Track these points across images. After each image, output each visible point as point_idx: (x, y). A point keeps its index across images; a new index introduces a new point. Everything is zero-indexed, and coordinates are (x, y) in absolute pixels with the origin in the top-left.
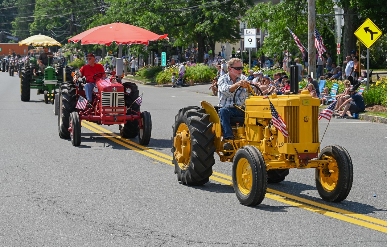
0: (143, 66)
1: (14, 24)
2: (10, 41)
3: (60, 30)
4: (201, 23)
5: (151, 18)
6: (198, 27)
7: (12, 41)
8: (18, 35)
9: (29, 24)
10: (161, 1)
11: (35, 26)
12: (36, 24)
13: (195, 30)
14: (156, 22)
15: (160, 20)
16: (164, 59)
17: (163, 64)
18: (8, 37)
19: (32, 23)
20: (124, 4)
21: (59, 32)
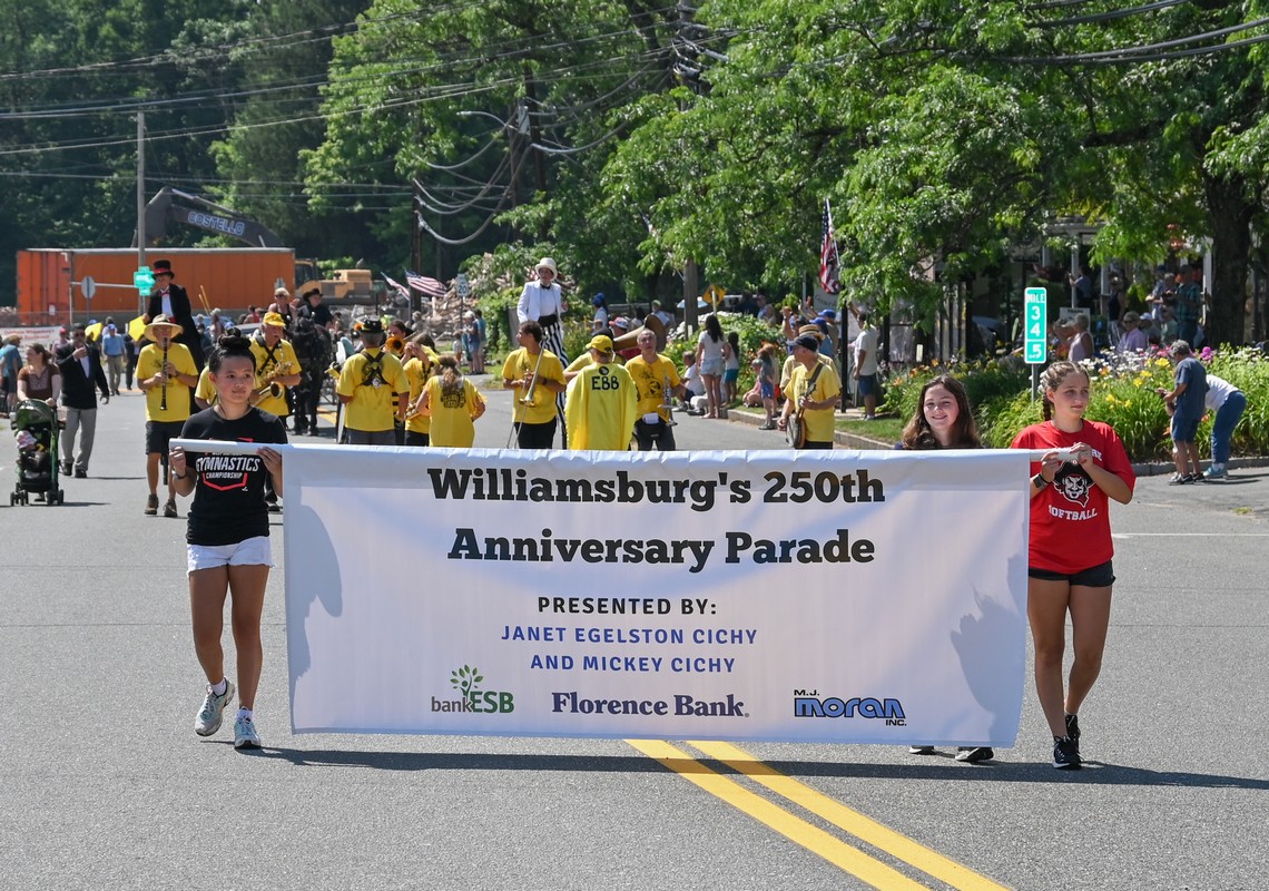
0: (913, 363)
1: (226, 154)
2: (206, 240)
3: (459, 182)
4: (1235, 124)
5: (963, 102)
6: (1222, 149)
7: (216, 240)
8: (247, 210)
9: (302, 152)
10: (1019, 9)
11: (331, 161)
12: (335, 150)
13: (1208, 163)
14: (990, 124)
15: (1016, 110)
16: (1037, 325)
17: (1030, 352)
18: (195, 218)
19: (316, 150)
20: (809, 28)
21: (455, 189)
